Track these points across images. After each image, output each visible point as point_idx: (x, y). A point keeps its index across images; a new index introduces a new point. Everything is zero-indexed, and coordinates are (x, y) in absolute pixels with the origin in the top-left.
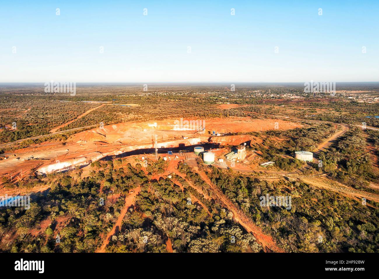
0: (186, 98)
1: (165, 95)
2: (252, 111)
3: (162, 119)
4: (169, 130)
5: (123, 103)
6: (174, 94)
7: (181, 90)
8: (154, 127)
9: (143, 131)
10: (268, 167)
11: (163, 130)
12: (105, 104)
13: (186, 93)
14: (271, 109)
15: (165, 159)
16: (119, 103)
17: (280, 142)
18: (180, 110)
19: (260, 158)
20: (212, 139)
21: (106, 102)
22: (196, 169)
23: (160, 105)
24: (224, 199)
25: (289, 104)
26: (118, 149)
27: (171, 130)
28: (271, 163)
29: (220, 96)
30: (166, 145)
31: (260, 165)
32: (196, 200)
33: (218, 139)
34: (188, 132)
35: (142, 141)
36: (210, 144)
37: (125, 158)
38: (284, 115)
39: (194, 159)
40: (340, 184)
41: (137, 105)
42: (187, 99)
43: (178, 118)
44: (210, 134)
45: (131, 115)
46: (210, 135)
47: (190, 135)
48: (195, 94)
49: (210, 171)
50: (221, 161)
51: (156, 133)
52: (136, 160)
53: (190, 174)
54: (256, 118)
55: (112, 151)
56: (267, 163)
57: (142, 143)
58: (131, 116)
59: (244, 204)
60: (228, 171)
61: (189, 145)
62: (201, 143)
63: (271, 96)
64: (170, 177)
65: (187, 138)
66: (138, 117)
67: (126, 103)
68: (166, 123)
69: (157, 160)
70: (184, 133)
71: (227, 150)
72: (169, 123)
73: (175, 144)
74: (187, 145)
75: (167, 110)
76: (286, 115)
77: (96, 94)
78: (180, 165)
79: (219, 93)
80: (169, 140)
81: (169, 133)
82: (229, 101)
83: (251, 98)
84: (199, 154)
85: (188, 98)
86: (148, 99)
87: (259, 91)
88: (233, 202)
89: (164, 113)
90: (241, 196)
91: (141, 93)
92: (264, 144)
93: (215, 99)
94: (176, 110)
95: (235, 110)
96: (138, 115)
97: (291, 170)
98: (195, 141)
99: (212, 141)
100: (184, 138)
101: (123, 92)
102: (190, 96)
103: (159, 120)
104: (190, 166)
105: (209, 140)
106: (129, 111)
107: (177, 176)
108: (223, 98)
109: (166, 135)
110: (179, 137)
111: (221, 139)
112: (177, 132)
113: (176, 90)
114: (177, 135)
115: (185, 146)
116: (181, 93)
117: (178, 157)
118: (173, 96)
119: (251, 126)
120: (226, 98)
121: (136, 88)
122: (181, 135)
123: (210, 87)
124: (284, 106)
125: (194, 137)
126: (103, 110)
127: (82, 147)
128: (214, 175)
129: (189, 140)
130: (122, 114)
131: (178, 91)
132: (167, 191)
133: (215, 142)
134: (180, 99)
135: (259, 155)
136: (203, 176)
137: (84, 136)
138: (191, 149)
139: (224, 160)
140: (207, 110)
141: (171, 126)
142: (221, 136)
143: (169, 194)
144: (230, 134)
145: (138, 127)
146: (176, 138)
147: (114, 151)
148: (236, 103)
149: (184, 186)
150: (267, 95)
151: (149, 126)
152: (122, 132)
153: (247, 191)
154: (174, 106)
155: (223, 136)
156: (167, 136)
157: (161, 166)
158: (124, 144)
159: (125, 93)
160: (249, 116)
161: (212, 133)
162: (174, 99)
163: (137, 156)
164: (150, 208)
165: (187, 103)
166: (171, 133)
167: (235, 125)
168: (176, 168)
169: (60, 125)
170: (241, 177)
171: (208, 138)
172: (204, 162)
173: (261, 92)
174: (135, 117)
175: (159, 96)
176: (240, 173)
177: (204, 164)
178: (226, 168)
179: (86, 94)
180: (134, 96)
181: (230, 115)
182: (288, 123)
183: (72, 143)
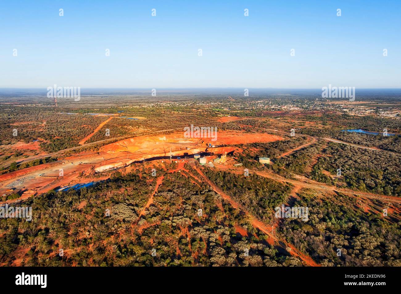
0: (189, 110)
1: (168, 107)
2: (248, 124)
3: (169, 133)
4: (175, 142)
5: (129, 116)
6: (177, 105)
7: (185, 100)
8: (164, 140)
9: (156, 143)
10: (238, 166)
11: (171, 143)
12: (113, 117)
13: (189, 104)
14: (266, 122)
15: (176, 162)
16: (125, 115)
17: (255, 152)
18: (184, 124)
19: (235, 161)
20: (208, 150)
21: (113, 115)
22: (195, 167)
23: (165, 118)
24: (209, 182)
25: (285, 117)
26: (142, 157)
27: (177, 142)
28: (241, 164)
29: (223, 108)
30: (174, 154)
31: (234, 165)
32: (194, 182)
33: (212, 150)
34: (191, 144)
35: (157, 151)
36: (207, 153)
37: (151, 161)
38: (275, 128)
39: (194, 162)
40: (278, 176)
41: (144, 118)
42: (191, 111)
43: (182, 132)
44: (207, 145)
45: (141, 128)
46: (207, 147)
47: (192, 147)
48: (198, 104)
49: (203, 168)
50: (211, 163)
51: (166, 145)
52: (158, 163)
53: (191, 170)
54: (249, 131)
55: (137, 158)
56: (239, 164)
57: (157, 153)
58: (141, 130)
59: (219, 184)
60: (213, 168)
61: (191, 154)
62: (200, 152)
63: (272, 108)
64: (180, 171)
65: (190, 149)
66: (147, 130)
67: (133, 116)
68: (172, 137)
69: (172, 163)
70: (187, 145)
71: (215, 157)
72: (175, 137)
73: (181, 153)
74: (190, 154)
75: (172, 124)
76: (276, 129)
77: (98, 105)
78: (185, 165)
79: (222, 103)
80: (176, 151)
81: (176, 145)
82: (230, 113)
83: (252, 109)
84: (197, 159)
85: (191, 109)
86: (153, 111)
87: (262, 101)
88: (214, 183)
89: (170, 126)
90: (218, 180)
91: (144, 104)
92: (243, 153)
93: (217, 111)
94: (180, 123)
95: (233, 124)
96: (147, 129)
97: (252, 168)
98: (196, 151)
99: (208, 151)
100: (188, 149)
101: (126, 103)
102: (193, 108)
103: (168, 134)
104: (191, 166)
105: (206, 150)
106: (138, 124)
107: (184, 171)
108: (225, 109)
109: (173, 147)
110: (184, 148)
111: (214, 150)
112: (183, 144)
113: (179, 100)
114: (182, 146)
115: (189, 154)
116: (184, 104)
117: (184, 161)
118: (176, 107)
119: (241, 139)
120: (228, 110)
121: (138, 97)
122: (185, 147)
123: (213, 96)
124: (279, 119)
125: (195, 148)
126: (114, 124)
127: (112, 156)
128: (205, 170)
129: (191, 150)
130: (133, 128)
131: (181, 101)
132: (179, 178)
133: (210, 152)
134: (183, 111)
135: (235, 160)
136: (199, 171)
137: (111, 148)
138: (192, 156)
139: (212, 163)
140: (208, 124)
141: (177, 139)
142: (215, 147)
143: (180, 179)
144: (222, 146)
145: (151, 140)
146: (181, 149)
147: (139, 158)
148: (236, 116)
149: (188, 176)
150: (268, 106)
151: (160, 139)
152: (139, 145)
153: (222, 178)
154: (178, 119)
155: (216, 147)
156: (175, 147)
157: (174, 166)
158: (144, 154)
159: (128, 104)
160: (244, 129)
161: (208, 145)
162: (178, 111)
163: (158, 161)
164: (170, 185)
165: (190, 115)
166: (177, 145)
167: (228, 138)
168: (183, 167)
169: (83, 138)
170: (221, 172)
171: (205, 149)
172: (200, 164)
173: (264, 103)
174: (144, 131)
175: (162, 107)
176: (221, 169)
177: (199, 165)
178: (213, 167)
179: (89, 105)
180: (138, 107)
181: (227, 129)
182: (272, 137)
183: (104, 153)
